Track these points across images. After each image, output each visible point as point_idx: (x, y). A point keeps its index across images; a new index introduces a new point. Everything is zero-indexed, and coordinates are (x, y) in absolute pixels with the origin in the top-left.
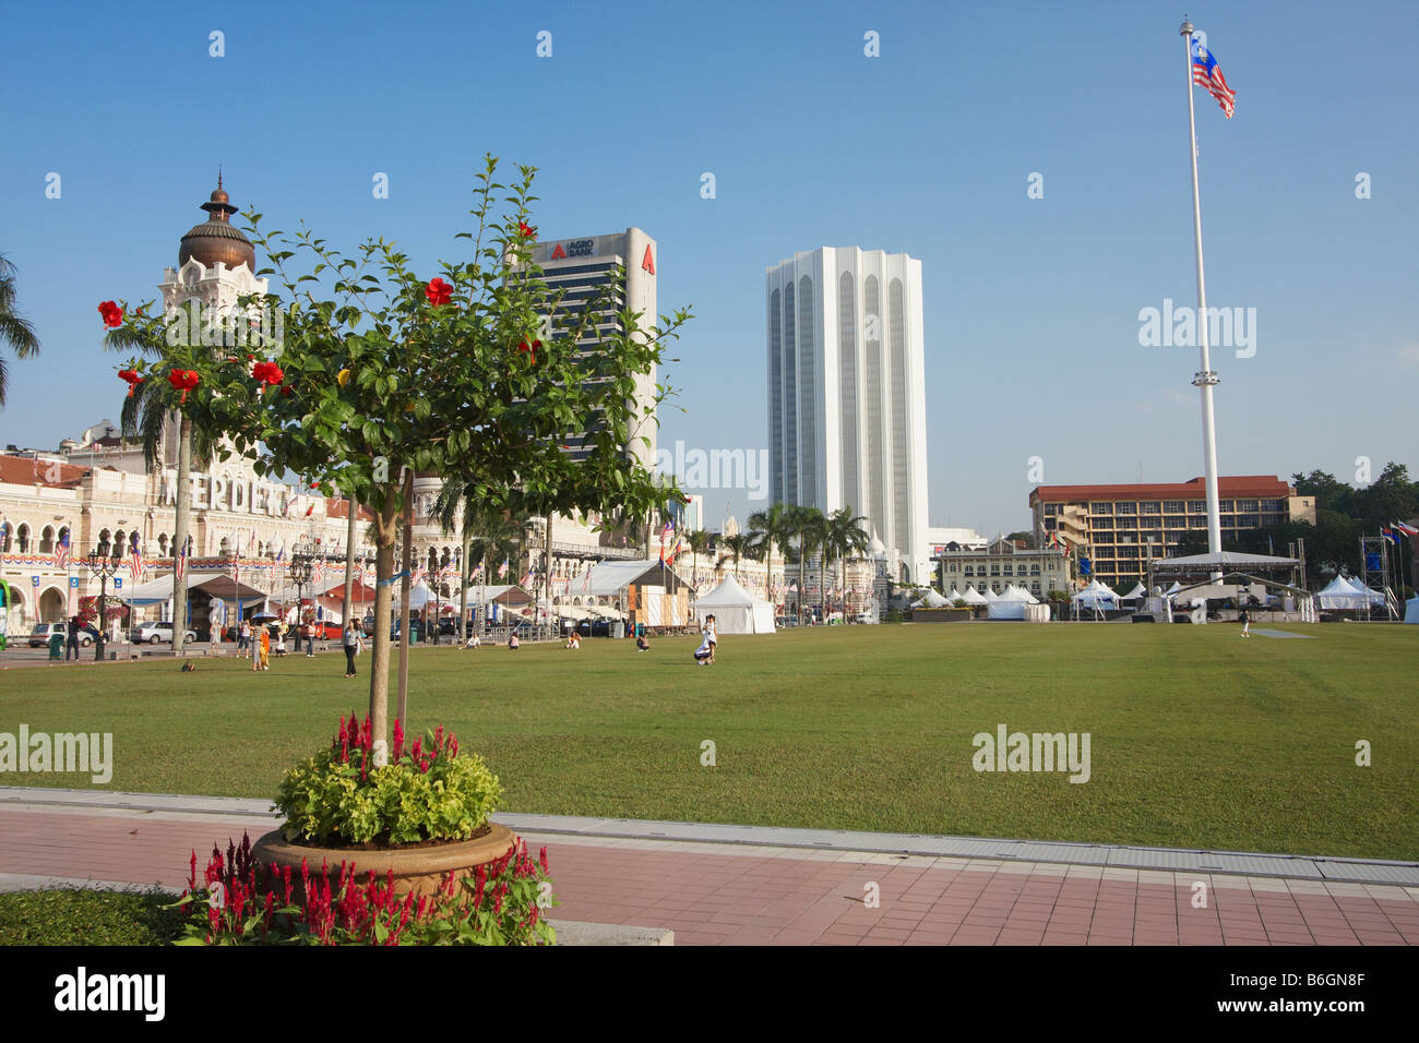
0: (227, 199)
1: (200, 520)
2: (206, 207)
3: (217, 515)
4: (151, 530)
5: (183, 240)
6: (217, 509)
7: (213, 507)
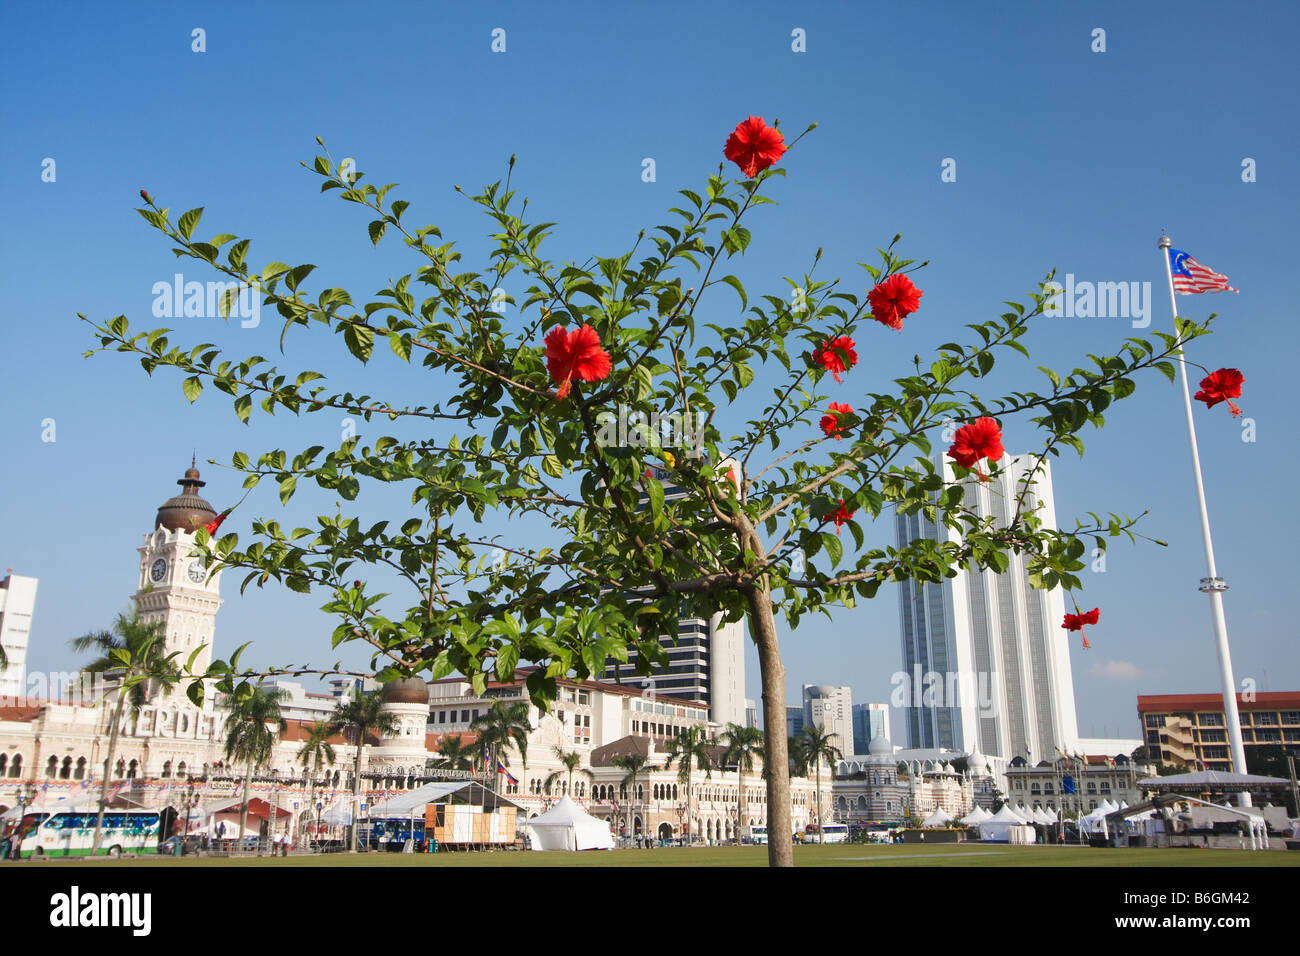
0: (198, 476)
1: (146, 746)
2: (180, 482)
3: (162, 741)
4: (98, 756)
5: (160, 509)
6: (161, 735)
7: (157, 734)
